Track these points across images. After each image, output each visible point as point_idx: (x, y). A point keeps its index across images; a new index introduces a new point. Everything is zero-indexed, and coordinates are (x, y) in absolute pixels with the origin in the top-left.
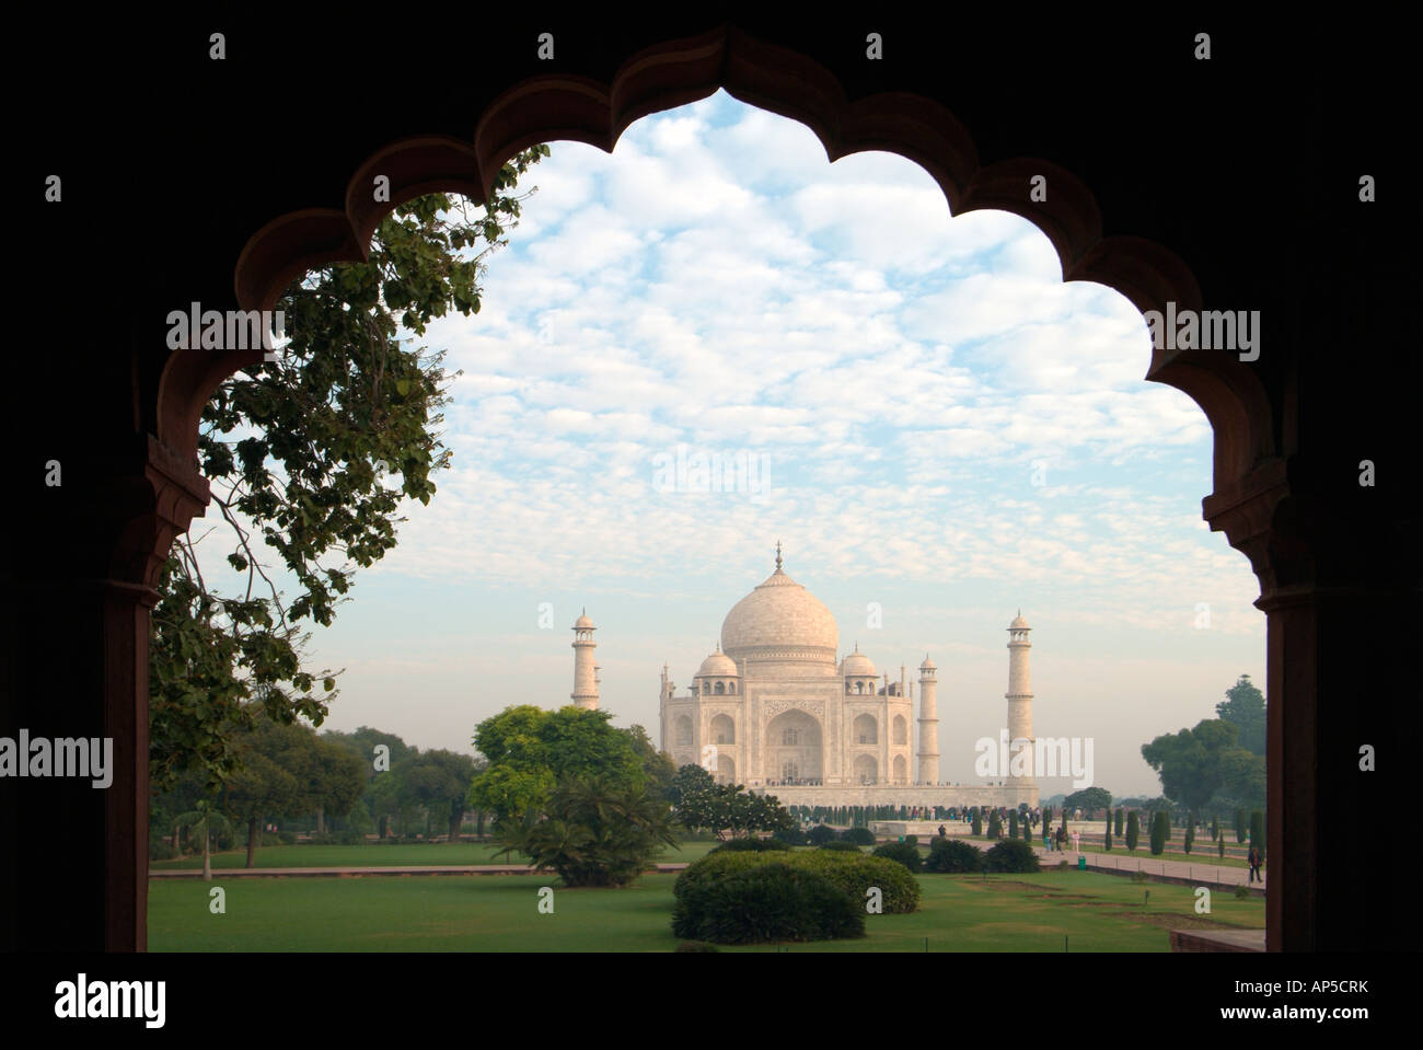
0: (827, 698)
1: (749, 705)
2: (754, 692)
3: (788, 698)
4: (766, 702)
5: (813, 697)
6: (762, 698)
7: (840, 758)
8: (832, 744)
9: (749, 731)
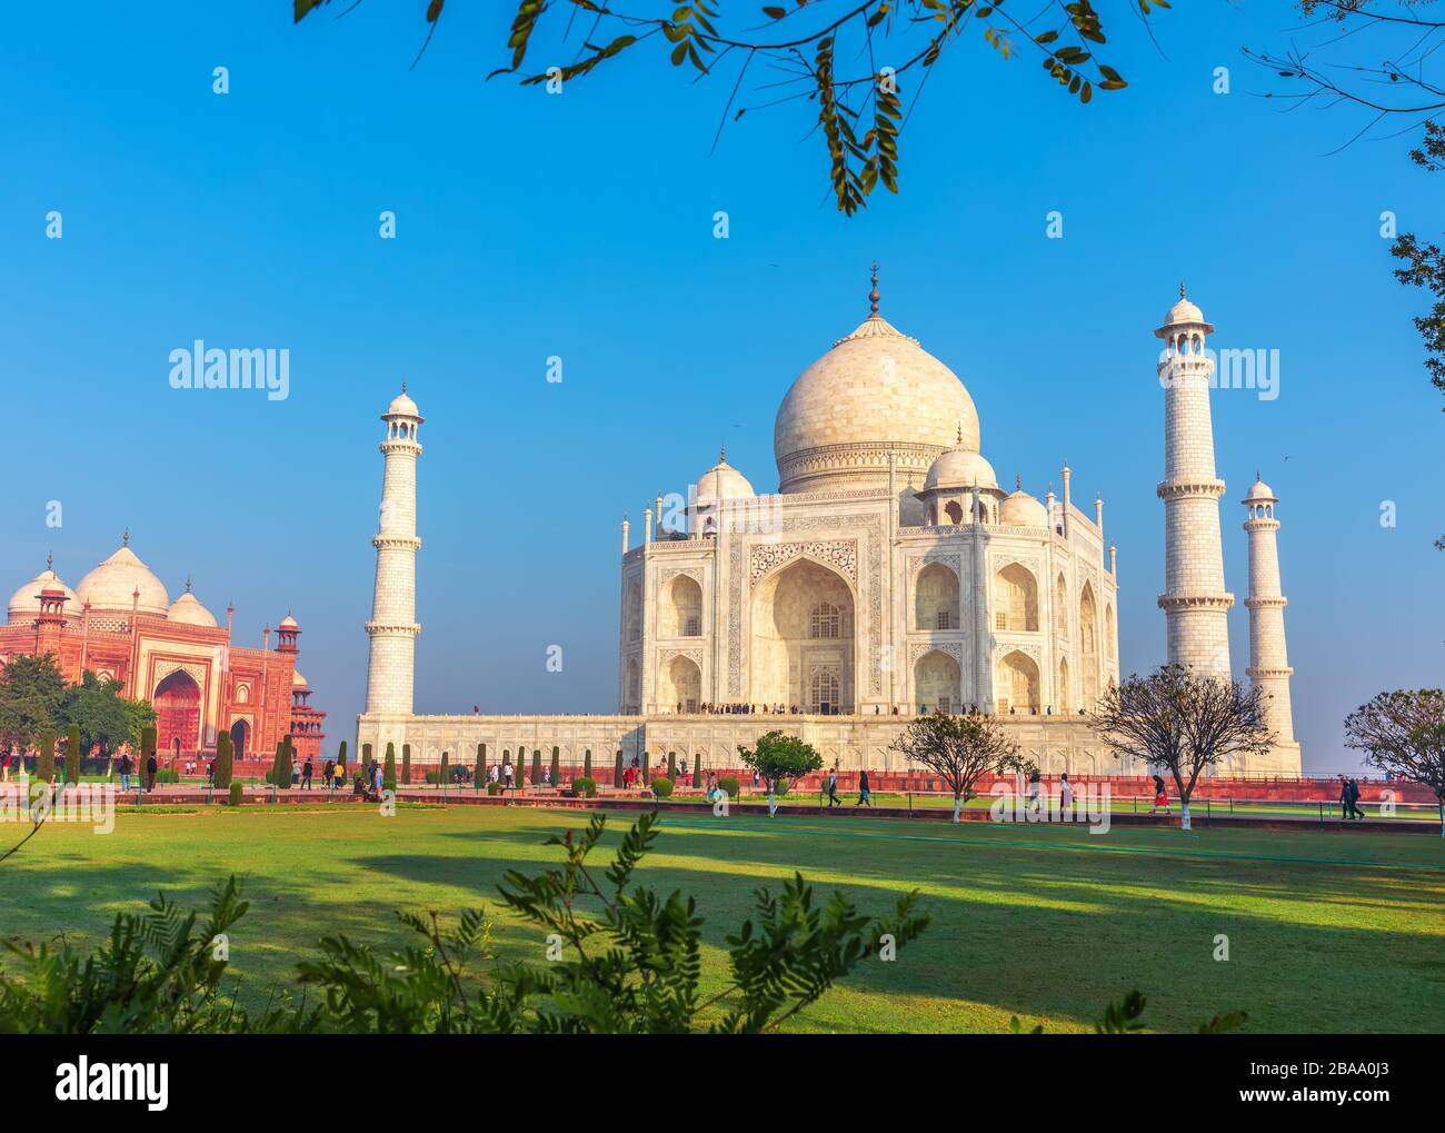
0: (861, 535)
1: (724, 557)
5: (835, 534)
6: (748, 540)
8: (872, 630)
9: (724, 608)
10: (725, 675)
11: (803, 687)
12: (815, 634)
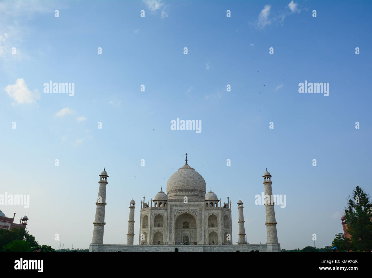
0: (198, 208)
1: (169, 211)
2: (171, 206)
3: (184, 208)
4: (175, 209)
5: (193, 208)
6: (174, 208)
7: (203, 233)
8: (200, 227)
9: (169, 222)
10: (168, 236)
11: (181, 238)
12: (184, 228)
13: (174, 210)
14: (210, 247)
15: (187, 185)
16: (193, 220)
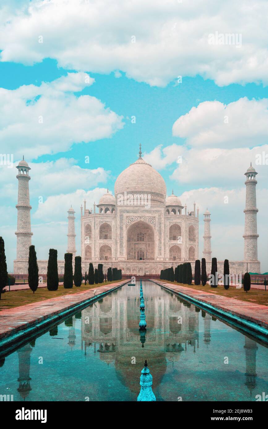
2: (121, 211)
3: (138, 215)
4: (127, 217)
6: (125, 215)
7: (163, 247)
8: (159, 240)
9: (119, 232)
10: (119, 250)
11: (135, 253)
12: (138, 240)
13: (125, 218)
14: (172, 264)
15: (141, 185)
16: (149, 231)
